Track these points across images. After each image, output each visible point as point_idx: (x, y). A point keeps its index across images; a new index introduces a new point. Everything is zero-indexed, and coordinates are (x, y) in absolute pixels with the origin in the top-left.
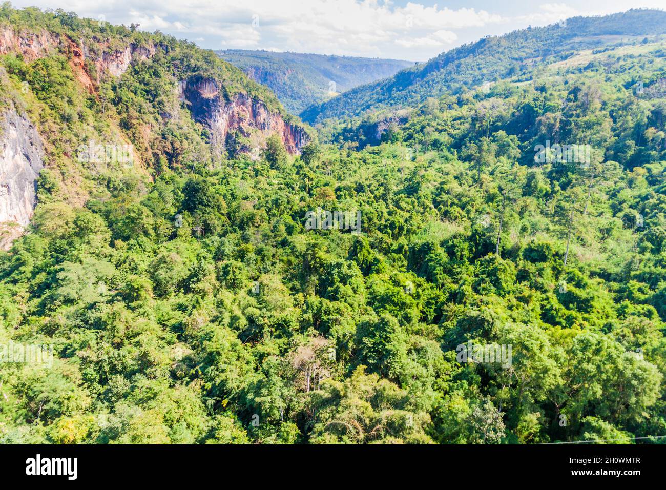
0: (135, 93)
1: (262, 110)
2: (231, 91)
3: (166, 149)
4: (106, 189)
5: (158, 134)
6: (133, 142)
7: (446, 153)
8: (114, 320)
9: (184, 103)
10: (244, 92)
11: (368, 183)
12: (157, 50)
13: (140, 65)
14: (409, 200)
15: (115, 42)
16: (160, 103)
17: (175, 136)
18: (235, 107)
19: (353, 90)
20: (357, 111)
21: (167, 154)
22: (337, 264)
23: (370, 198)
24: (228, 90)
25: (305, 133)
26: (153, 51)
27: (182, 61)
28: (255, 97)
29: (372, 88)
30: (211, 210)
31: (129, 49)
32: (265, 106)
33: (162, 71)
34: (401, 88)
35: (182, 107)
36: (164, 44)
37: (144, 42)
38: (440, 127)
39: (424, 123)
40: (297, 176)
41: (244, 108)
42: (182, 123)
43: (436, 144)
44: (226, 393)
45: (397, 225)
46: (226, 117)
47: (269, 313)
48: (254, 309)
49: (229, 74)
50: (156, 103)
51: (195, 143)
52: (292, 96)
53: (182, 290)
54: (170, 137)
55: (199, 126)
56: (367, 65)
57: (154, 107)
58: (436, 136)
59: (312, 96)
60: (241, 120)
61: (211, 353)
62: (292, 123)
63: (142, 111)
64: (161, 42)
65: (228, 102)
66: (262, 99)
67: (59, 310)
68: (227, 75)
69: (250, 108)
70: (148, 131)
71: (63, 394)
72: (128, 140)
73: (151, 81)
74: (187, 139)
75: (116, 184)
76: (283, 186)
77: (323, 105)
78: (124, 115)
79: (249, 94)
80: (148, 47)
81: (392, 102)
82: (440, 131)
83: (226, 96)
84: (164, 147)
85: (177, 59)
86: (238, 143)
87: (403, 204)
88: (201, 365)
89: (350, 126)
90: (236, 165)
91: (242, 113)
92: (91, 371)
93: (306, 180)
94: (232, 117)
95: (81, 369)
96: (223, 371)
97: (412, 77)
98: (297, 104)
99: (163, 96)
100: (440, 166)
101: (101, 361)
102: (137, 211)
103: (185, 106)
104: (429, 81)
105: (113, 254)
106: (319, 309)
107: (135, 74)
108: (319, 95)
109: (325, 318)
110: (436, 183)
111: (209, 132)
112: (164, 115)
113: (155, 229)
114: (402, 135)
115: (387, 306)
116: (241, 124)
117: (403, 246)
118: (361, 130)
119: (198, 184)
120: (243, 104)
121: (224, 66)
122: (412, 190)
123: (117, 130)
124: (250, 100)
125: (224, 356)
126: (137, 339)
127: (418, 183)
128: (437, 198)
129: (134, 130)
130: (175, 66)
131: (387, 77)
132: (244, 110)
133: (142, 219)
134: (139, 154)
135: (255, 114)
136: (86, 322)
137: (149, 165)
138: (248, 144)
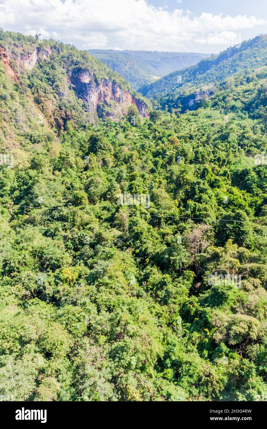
0: (41, 80)
1: (118, 89)
2: (99, 77)
3: (62, 116)
4: (30, 141)
5: (57, 106)
6: (42, 112)
7: (240, 113)
8: (74, 216)
9: (70, 86)
10: (107, 78)
11: (195, 134)
12: (53, 51)
13: (43, 62)
14: (223, 144)
15: (27, 47)
16: (57, 86)
17: (67, 108)
18: (102, 88)
19: (170, 74)
20: (173, 89)
21: (63, 118)
22: (197, 182)
23: (199, 143)
24: (97, 77)
25: (145, 104)
26: (50, 52)
27: (68, 58)
28: (114, 80)
29: (182, 73)
30: (106, 152)
31: (35, 52)
32: (120, 87)
33: (56, 65)
34: (202, 72)
35: (70, 88)
36: (57, 48)
37: (44, 46)
38: (235, 97)
39: (225, 95)
40: (149, 131)
41: (107, 88)
42: (70, 99)
43: (233, 108)
44: (146, 255)
45: (222, 159)
46: (96, 94)
47: (163, 211)
48: (154, 209)
49: (97, 66)
50: (54, 86)
51: (79, 111)
52: (131, 80)
53: (103, 199)
54: (64, 108)
55: (80, 101)
56: (178, 57)
57: (53, 89)
58: (233, 103)
59: (144, 79)
60: (105, 96)
61: (137, 233)
62: (137, 97)
63: (47, 92)
64: (55, 46)
65: (98, 84)
66: (118, 82)
67: (32, 211)
68: (96, 67)
69: (111, 89)
70: (51, 105)
71: (59, 256)
72: (40, 111)
73: (50, 72)
74: (74, 109)
75: (36, 138)
76: (142, 137)
77: (151, 85)
78: (36, 95)
79: (110, 79)
80: (47, 50)
81: (197, 81)
82: (236, 100)
83: (96, 81)
84: (61, 114)
85: (65, 57)
86: (105, 111)
87: (220, 147)
88: (132, 240)
89: (171, 98)
90: (109, 124)
91: (106, 92)
92: (69, 243)
93: (157, 133)
94: (100, 94)
95: (64, 242)
96: (145, 243)
97: (209, 64)
98: (134, 84)
99: (58, 82)
100: (238, 122)
101: (74, 238)
102: (65, 153)
103: (72, 88)
104: (221, 67)
105: (56, 179)
106: (195, 208)
107: (41, 68)
108: (148, 79)
109: (198, 213)
110: (238, 133)
111: (87, 104)
112: (59, 94)
113: (76, 164)
114: (211, 103)
115: (230, 207)
116: (106, 99)
117: (227, 172)
118: (179, 101)
119: (98, 136)
120: (107, 85)
121: (94, 61)
122: (224, 138)
123: (33, 105)
124: (111, 83)
125: (144, 235)
126: (88, 226)
127: (228, 133)
128: (241, 142)
129: (42, 104)
130: (64, 61)
131: (192, 65)
132: (107, 90)
133: (69, 158)
134: (46, 119)
135: (114, 92)
136: (53, 218)
137: (52, 126)
138: (110, 112)
